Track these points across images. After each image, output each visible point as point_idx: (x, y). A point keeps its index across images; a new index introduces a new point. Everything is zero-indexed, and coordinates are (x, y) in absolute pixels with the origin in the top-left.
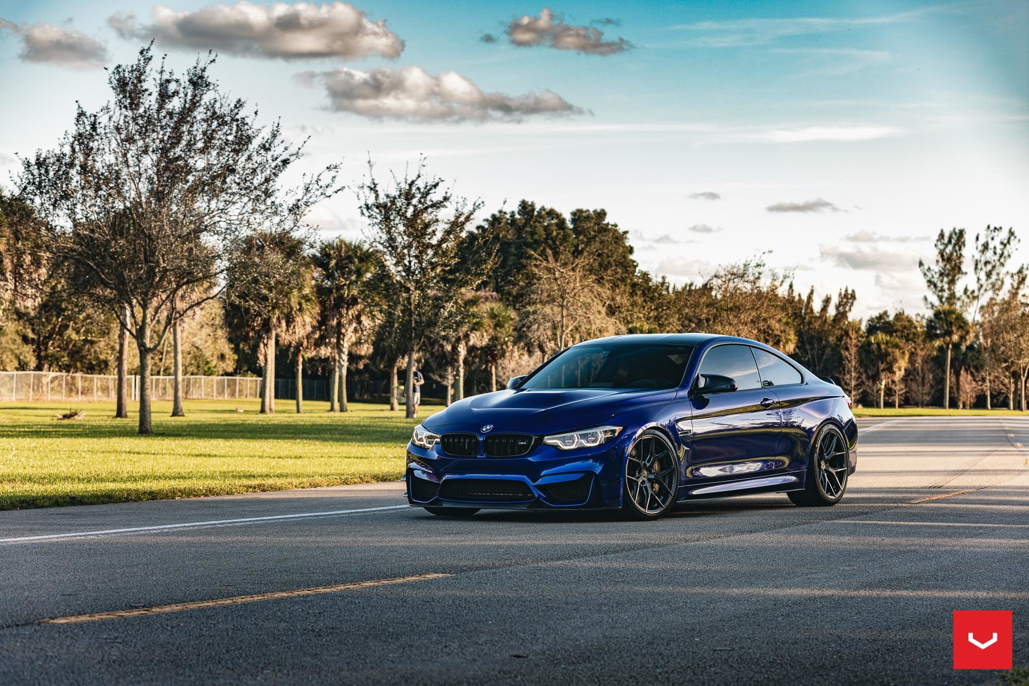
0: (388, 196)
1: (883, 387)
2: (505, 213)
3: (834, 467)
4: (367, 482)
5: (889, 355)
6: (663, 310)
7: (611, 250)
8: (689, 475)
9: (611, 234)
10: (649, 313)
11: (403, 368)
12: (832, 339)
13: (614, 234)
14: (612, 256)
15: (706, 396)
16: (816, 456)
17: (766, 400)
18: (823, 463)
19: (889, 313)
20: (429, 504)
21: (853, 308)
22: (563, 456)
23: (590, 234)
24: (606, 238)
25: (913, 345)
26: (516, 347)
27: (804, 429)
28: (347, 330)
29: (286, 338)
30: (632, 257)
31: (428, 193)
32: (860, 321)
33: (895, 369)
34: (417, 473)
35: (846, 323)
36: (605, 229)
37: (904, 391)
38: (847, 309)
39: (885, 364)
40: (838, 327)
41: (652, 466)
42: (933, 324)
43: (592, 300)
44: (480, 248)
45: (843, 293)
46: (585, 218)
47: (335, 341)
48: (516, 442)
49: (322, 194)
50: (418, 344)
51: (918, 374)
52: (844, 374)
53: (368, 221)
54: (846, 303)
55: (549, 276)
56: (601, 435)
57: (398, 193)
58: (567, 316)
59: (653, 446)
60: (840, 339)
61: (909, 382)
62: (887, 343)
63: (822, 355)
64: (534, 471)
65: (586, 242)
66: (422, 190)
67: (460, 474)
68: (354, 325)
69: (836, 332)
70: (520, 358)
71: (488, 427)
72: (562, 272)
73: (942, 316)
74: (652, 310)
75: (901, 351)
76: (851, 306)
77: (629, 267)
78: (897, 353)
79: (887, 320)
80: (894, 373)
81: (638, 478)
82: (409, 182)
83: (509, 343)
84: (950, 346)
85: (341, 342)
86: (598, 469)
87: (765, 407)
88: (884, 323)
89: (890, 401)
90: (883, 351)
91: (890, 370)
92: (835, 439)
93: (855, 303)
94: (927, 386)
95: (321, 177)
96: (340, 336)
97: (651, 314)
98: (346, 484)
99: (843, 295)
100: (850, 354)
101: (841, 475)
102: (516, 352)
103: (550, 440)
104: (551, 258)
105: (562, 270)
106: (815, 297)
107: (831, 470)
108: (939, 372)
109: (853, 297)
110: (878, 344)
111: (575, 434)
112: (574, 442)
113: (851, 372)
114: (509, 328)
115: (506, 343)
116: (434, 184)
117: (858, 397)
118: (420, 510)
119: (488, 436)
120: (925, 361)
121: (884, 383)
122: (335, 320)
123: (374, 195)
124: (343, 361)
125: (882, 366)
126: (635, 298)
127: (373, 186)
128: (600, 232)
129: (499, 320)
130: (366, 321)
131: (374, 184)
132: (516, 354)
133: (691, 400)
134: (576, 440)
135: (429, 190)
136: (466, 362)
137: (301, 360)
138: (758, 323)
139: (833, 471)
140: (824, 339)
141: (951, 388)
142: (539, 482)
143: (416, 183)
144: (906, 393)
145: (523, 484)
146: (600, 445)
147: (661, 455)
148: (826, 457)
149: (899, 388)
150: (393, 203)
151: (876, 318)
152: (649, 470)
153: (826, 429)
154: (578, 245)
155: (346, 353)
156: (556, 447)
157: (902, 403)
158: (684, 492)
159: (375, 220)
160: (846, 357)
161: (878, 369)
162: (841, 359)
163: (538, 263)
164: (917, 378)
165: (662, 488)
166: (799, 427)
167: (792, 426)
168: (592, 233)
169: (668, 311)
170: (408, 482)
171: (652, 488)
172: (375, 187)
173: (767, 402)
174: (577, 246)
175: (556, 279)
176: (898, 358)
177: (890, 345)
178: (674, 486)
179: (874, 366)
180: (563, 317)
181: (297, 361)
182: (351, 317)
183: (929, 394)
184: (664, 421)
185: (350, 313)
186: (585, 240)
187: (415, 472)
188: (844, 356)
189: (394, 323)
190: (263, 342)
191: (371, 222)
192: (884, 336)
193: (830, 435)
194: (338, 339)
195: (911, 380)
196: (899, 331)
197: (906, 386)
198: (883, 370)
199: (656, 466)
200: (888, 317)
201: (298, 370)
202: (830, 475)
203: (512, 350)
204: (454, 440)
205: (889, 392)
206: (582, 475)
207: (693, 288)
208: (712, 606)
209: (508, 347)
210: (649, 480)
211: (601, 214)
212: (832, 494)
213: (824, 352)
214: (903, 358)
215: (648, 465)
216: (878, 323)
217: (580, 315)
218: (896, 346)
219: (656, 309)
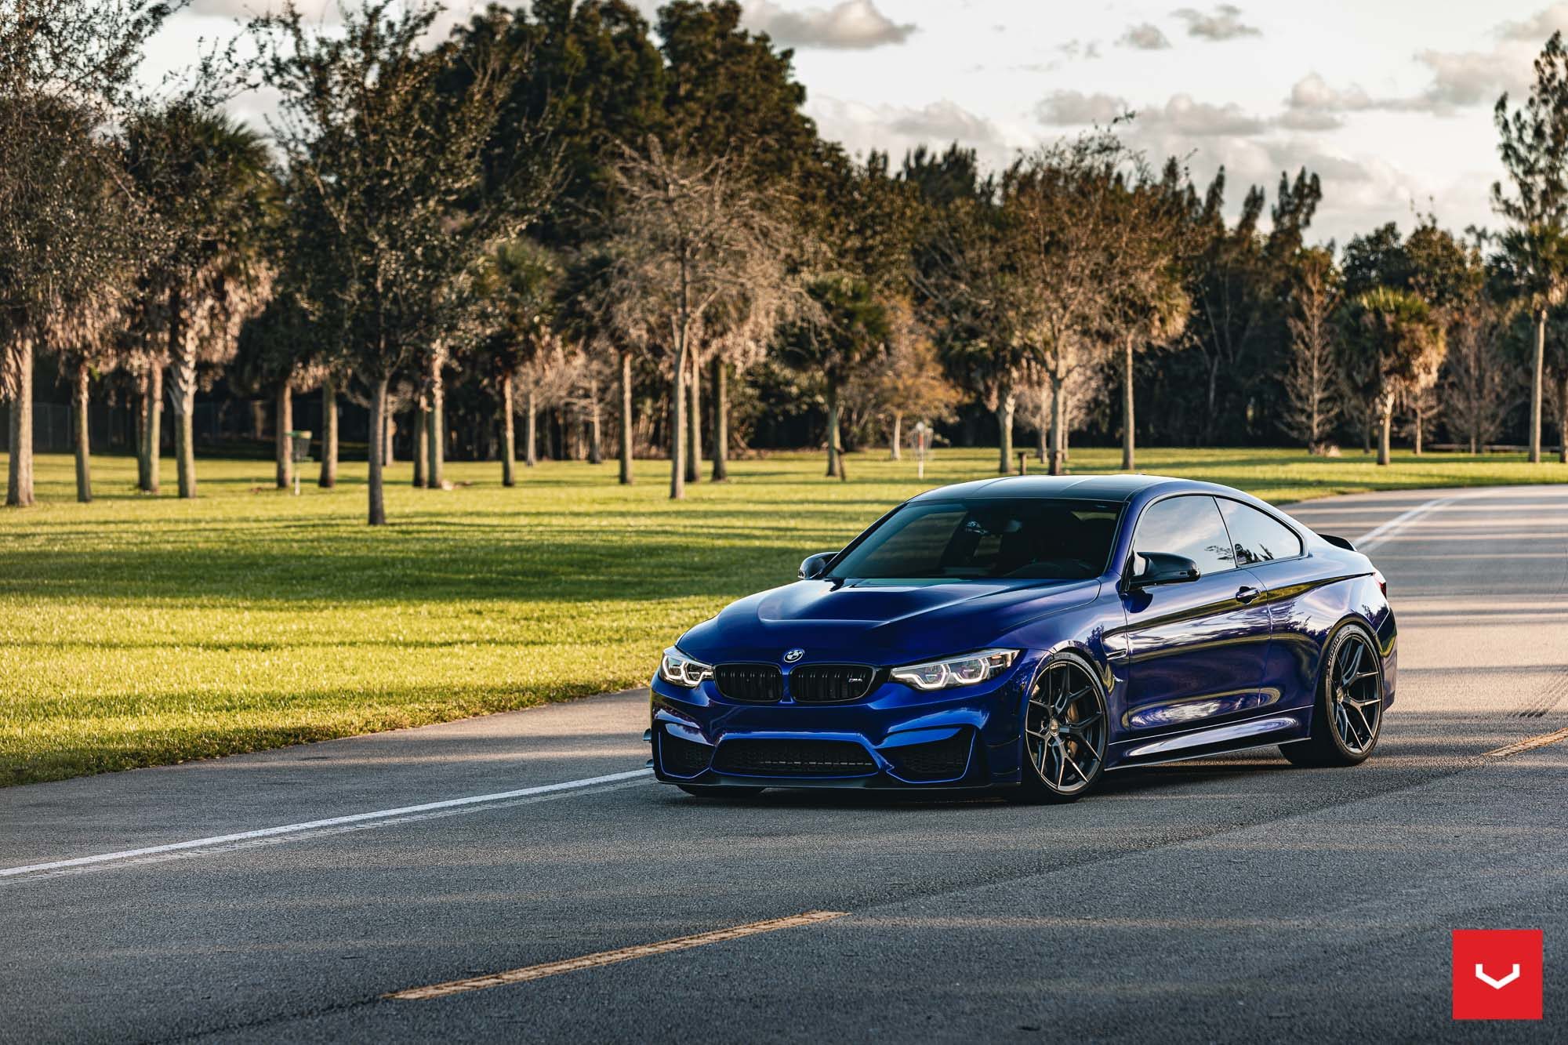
0: (322, 42)
1: (1388, 410)
2: (504, 10)
3: (1359, 698)
4: (476, 714)
5: (1403, 337)
6: (875, 233)
7: (754, 96)
8: (1125, 723)
9: (755, 58)
10: (844, 242)
11: (305, 389)
12: (1264, 291)
13: (761, 59)
14: (756, 110)
15: (1147, 590)
16: (1328, 681)
17: (1244, 589)
18: (1339, 691)
19: (1399, 229)
20: (697, 780)
21: (1314, 219)
22: (921, 701)
23: (704, 57)
24: (743, 69)
25: (1455, 302)
26: (559, 337)
27: (1312, 634)
28: (193, 314)
29: (62, 334)
30: (804, 110)
31: (411, 34)
32: (1331, 246)
33: (1416, 370)
34: (676, 730)
35: (1298, 251)
36: (737, 47)
37: (1435, 411)
38: (1301, 217)
39: (1394, 357)
40: (1277, 263)
41: (1064, 713)
42: (1503, 265)
43: (750, 246)
44: (528, 153)
45: (1292, 182)
46: (692, 21)
47: (167, 337)
48: (844, 679)
49: (239, 80)
50: (393, 364)
51: (1467, 371)
52: (1296, 376)
53: (279, 95)
54: (1298, 209)
55: (654, 194)
56: (982, 664)
57: (348, 37)
58: (693, 282)
59: (1067, 680)
60: (1283, 289)
61: (1447, 391)
62: (1398, 310)
63: (1243, 329)
64: (876, 726)
65: (697, 78)
66: (397, 28)
67: (743, 731)
68: (209, 302)
69: (1274, 274)
70: (567, 362)
71: (796, 653)
72: (683, 186)
73: (1527, 246)
74: (850, 233)
75: (1430, 328)
76: (1308, 215)
77: (797, 134)
78: (1421, 331)
79: (1395, 246)
80: (1414, 378)
81: (1044, 733)
82: (370, 10)
83: (543, 329)
84: (1544, 314)
85: (181, 340)
86: (981, 719)
87: (1243, 601)
88: (1387, 253)
89: (1403, 435)
90: (1390, 328)
91: (1404, 370)
92: (1360, 650)
93: (1319, 205)
94: (1489, 398)
95: (236, 46)
96: (178, 327)
97: (849, 244)
98: (443, 720)
99: (1290, 190)
100: (1308, 328)
101: (1370, 711)
102: (559, 349)
103: (901, 674)
104: (657, 155)
105: (682, 182)
106: (1226, 195)
107: (1353, 703)
108: (1518, 374)
109: (1315, 192)
110: (1377, 312)
111: (942, 664)
112: (940, 677)
113: (1311, 369)
114: (541, 295)
115: (535, 328)
116: (424, 14)
117: (1328, 427)
118: (674, 789)
119: (798, 667)
120: (1484, 342)
121: (1390, 401)
122: (167, 292)
123: (293, 40)
124: (186, 382)
125: (1386, 363)
126: (812, 207)
127: (290, 20)
128: (727, 54)
129: (518, 277)
130: (236, 295)
131: (293, 14)
132: (559, 353)
133: (1123, 598)
134: (944, 674)
135: (413, 29)
136: (446, 371)
137: (86, 379)
138: (1110, 281)
139: (1358, 706)
140: (1245, 290)
141: (1545, 401)
142: (886, 743)
143: (384, 12)
144: (1440, 415)
145: (858, 747)
146: (983, 681)
147: (1080, 694)
148: (1346, 682)
149: (1425, 407)
150: (335, 57)
151: (1369, 239)
152: (1061, 719)
153: (1344, 633)
154: (678, 85)
155: (192, 365)
156: (910, 685)
157: (1431, 438)
158: (1116, 755)
159: (294, 93)
160: (1300, 335)
161: (1377, 369)
162: (1286, 336)
163: (631, 164)
164: (1465, 380)
165: (1082, 747)
166: (1303, 631)
167: (1293, 631)
168: (711, 57)
169: (886, 236)
170: (654, 742)
171: (1067, 748)
172: (295, 21)
173: (1246, 594)
174: (674, 87)
175: (669, 202)
176: (1424, 343)
177: (1404, 315)
178: (1101, 742)
179: (1368, 365)
180: (684, 284)
181: (78, 383)
182: (202, 284)
183: (1493, 417)
184: (1082, 635)
185: (199, 275)
186: (694, 72)
187: (668, 726)
188: (1294, 332)
189: (342, 320)
190: (14, 347)
191: (286, 98)
192: (1391, 297)
193: (1353, 643)
194: (174, 333)
195: (1452, 385)
196: (1423, 271)
197: (1440, 400)
198: (1388, 373)
199: (1072, 712)
200: (1396, 237)
201: (80, 402)
202: (1352, 712)
203: (549, 344)
204: (738, 675)
205: (1402, 417)
206: (955, 731)
207: (926, 161)
208: (1239, 955)
209: (540, 337)
210: (1062, 735)
211: (731, 13)
212: (1356, 746)
213: (1246, 321)
214: (1434, 343)
215: (1060, 710)
216: (1373, 252)
217: (724, 282)
218: (1419, 317)
219: (859, 231)
